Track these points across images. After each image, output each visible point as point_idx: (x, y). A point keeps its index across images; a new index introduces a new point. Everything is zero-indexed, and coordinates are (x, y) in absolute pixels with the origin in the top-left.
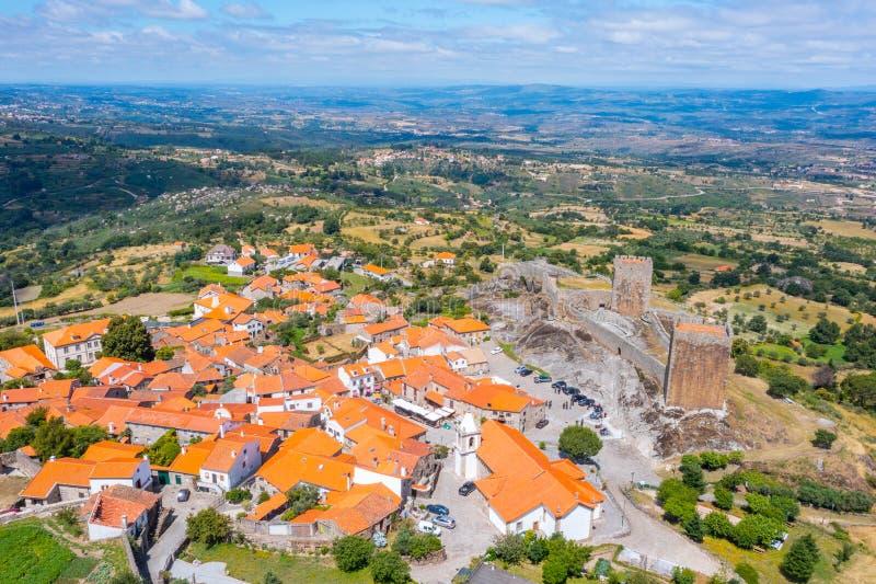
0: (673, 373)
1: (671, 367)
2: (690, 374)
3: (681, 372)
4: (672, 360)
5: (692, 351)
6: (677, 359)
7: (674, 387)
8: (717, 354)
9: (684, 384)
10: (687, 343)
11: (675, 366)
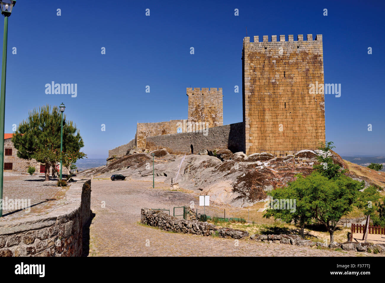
0: (250, 102)
1: (247, 93)
2: (274, 100)
3: (262, 99)
4: (247, 84)
5: (272, 66)
6: (254, 80)
7: (255, 125)
8: (305, 66)
9: (268, 117)
10: (264, 56)
11: (252, 91)
